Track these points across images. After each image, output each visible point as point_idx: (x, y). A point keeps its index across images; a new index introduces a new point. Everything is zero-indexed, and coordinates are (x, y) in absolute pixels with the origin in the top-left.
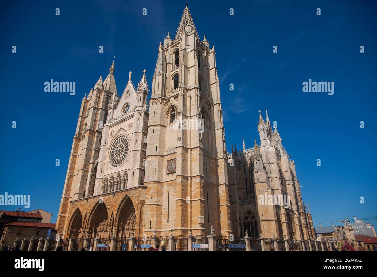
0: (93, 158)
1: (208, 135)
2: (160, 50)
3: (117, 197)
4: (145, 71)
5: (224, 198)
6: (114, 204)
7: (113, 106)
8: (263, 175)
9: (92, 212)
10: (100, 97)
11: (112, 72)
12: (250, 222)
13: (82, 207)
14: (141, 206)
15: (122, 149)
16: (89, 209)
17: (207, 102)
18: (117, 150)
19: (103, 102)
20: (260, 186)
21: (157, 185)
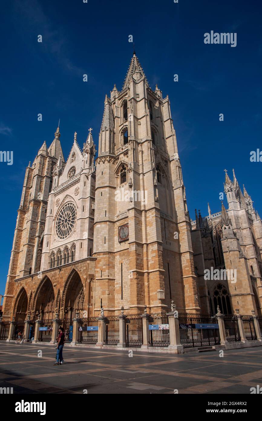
0: (38, 231)
1: (166, 196)
2: (106, 103)
3: (63, 272)
4: (90, 129)
5: (188, 269)
6: (60, 280)
7: (58, 172)
8: (234, 241)
9: (37, 290)
10: (44, 164)
11: (58, 136)
12: (221, 297)
13: (28, 285)
14: (90, 281)
15: (68, 219)
16: (34, 287)
17: (162, 157)
18: (64, 220)
19: (48, 169)
20: (230, 255)
21: (107, 256)
